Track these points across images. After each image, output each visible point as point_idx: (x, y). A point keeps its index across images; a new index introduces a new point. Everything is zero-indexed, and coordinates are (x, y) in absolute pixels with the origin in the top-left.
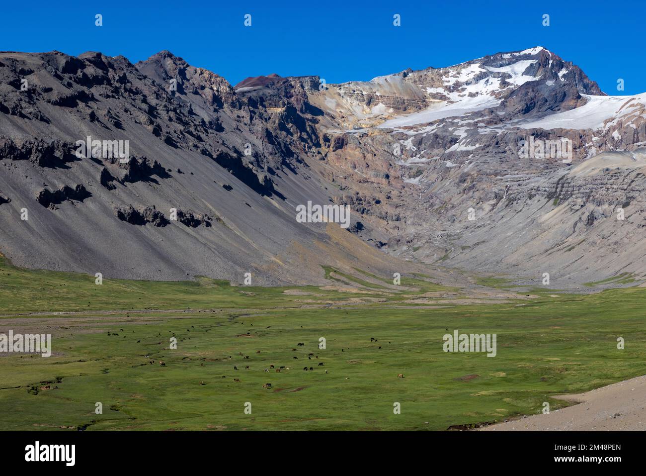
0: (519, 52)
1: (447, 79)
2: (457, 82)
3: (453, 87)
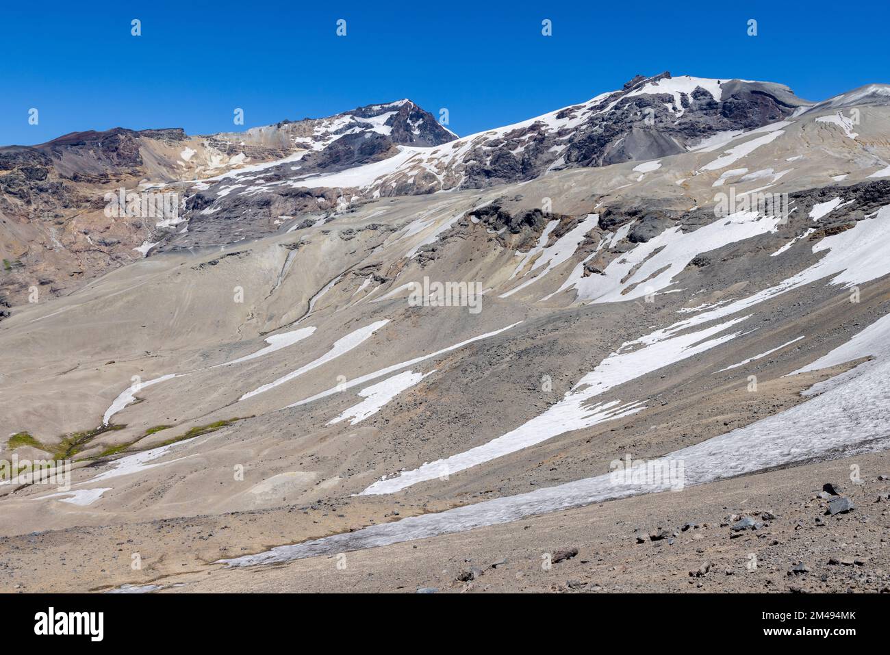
0: (389, 104)
1: (318, 129)
2: (327, 131)
3: (321, 137)
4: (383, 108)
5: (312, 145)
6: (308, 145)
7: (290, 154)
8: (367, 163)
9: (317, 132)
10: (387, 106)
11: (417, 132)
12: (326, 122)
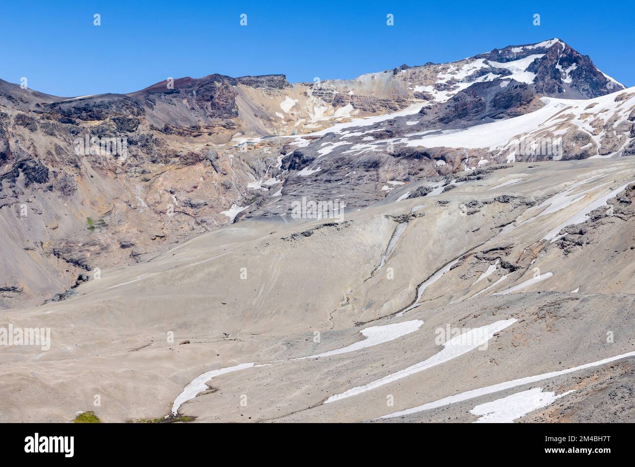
0: (533, 45)
1: (442, 76)
2: (453, 79)
3: (445, 85)
4: (525, 50)
5: (434, 95)
6: (430, 96)
7: (406, 106)
8: (501, 118)
9: (441, 79)
10: (530, 48)
11: (568, 80)
12: (452, 68)
